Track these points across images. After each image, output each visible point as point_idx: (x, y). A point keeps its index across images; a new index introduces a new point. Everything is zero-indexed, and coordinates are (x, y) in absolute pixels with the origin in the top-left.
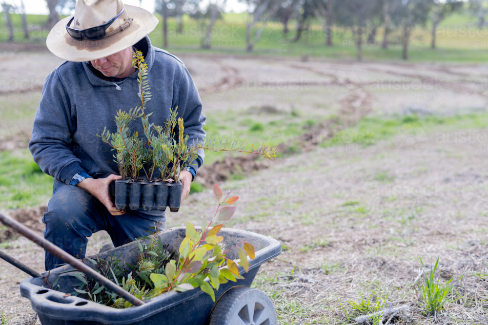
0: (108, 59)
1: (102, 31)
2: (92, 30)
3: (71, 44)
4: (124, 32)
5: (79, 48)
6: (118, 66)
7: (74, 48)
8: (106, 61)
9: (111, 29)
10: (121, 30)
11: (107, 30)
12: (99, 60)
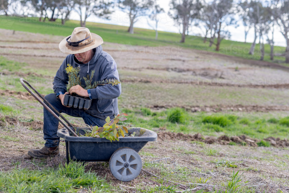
0: (79, 54)
1: (77, 44)
2: (74, 43)
3: (67, 46)
4: (86, 46)
5: (69, 48)
6: (83, 58)
7: (67, 48)
8: (78, 55)
9: (82, 44)
10: (86, 45)
11: (80, 44)
12: (76, 54)
